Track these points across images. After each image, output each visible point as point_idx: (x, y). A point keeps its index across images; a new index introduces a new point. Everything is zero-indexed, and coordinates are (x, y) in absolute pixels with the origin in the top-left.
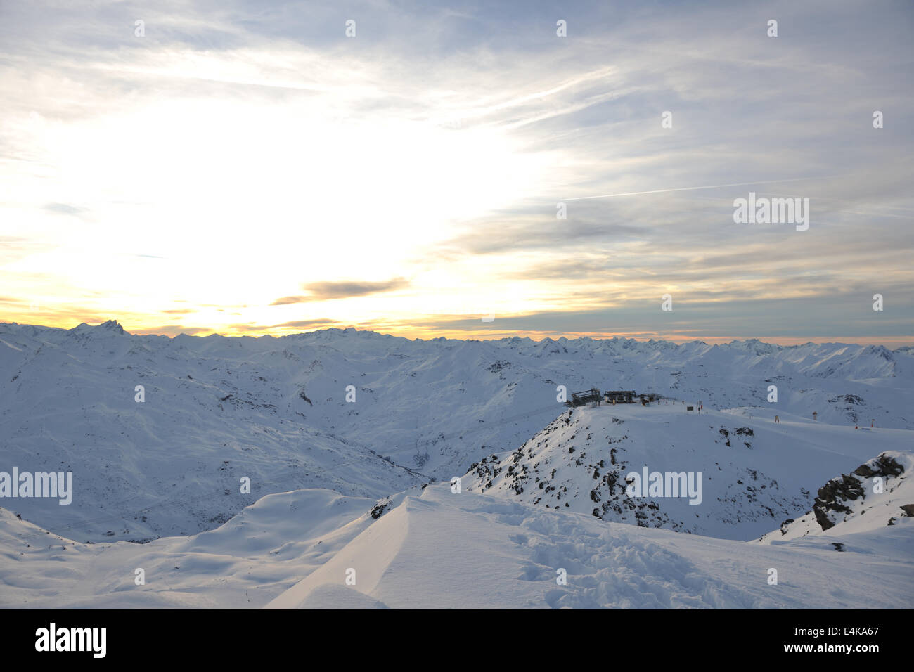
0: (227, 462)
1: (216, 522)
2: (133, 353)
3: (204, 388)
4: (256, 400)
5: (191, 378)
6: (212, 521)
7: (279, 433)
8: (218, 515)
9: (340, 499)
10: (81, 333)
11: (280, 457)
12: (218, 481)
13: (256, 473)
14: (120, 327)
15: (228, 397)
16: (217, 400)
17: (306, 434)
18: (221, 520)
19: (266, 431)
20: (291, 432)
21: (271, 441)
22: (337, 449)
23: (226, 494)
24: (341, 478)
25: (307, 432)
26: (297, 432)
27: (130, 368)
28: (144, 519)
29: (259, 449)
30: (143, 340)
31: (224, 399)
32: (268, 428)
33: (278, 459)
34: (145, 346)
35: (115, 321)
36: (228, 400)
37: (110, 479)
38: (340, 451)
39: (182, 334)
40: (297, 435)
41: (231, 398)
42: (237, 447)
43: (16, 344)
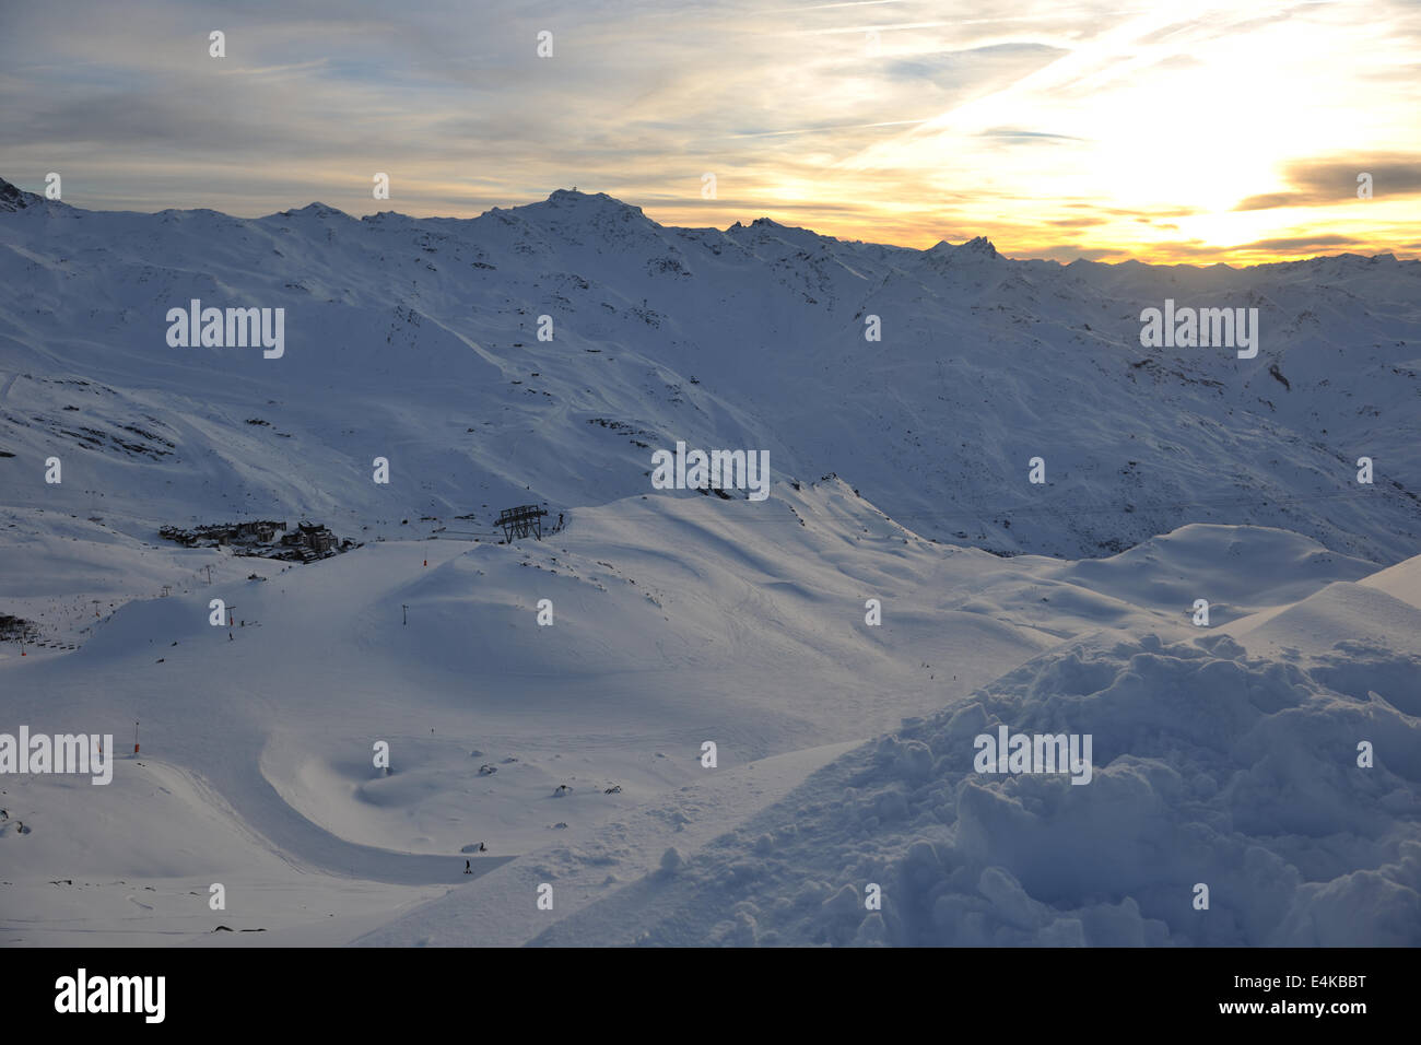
0: (1134, 464)
1: (1107, 548)
2: (1008, 287)
3: (1108, 346)
4: (1190, 371)
5: (1089, 329)
6: (1102, 546)
7: (1224, 429)
8: (1110, 539)
9: (1321, 554)
10: (939, 255)
11: (1221, 469)
12: (1116, 490)
13: (1177, 488)
14: (991, 246)
15: (1145, 363)
16: (1127, 366)
17: (1272, 437)
18: (1115, 547)
19: (1202, 423)
20: (1246, 431)
21: (1207, 440)
22: (1328, 470)
23: (1128, 511)
24: (1328, 520)
25: (1274, 433)
26: (1257, 432)
27: (1003, 309)
28: (1007, 524)
29: (1187, 450)
30: (1023, 267)
31: (1137, 366)
32: (1206, 419)
33: (1218, 471)
34: (1024, 276)
35: (985, 238)
36: (1144, 368)
37: (966, 463)
38: (1332, 474)
39: (1081, 260)
40: (1255, 436)
41: (1150, 364)
42: (1153, 444)
43: (860, 269)
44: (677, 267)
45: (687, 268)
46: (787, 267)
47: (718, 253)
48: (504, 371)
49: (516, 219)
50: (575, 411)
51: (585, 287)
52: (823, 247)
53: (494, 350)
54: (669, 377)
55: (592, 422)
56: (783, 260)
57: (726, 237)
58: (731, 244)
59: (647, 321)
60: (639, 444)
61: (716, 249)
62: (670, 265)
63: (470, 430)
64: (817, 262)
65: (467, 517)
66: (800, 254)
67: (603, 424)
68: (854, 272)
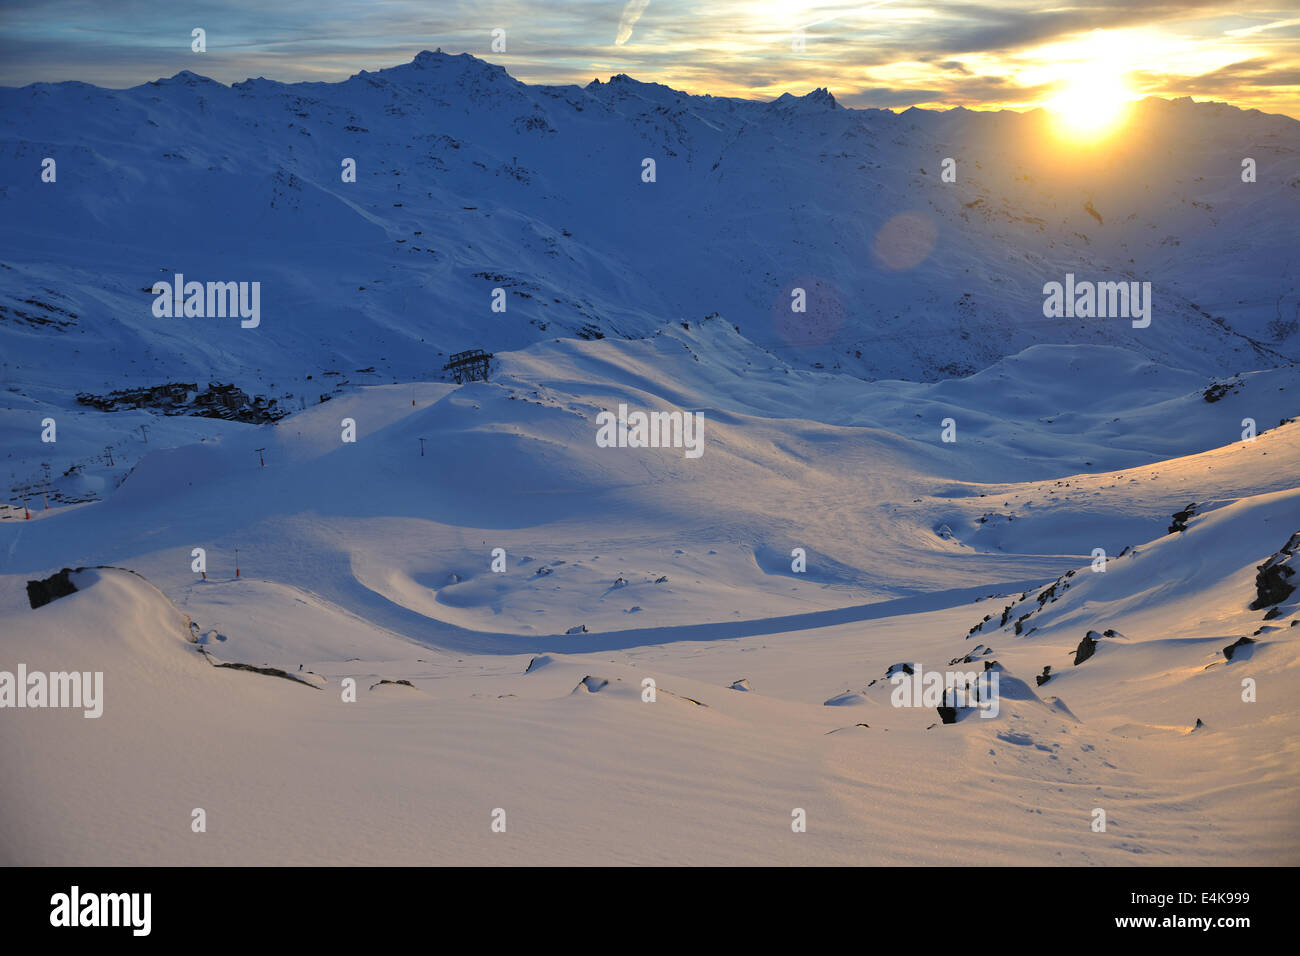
0: (969, 295)
1: (947, 372)
2: (851, 135)
3: (944, 188)
4: (1015, 209)
5: (924, 173)
6: (941, 370)
7: (1046, 262)
8: (950, 364)
9: (1148, 367)
10: (783, 106)
12: (953, 319)
13: (1007, 315)
14: (831, 97)
15: (976, 203)
16: (960, 206)
17: (1088, 268)
18: (953, 370)
19: (1027, 257)
20: (1064, 263)
21: (1034, 272)
23: (964, 338)
25: (1090, 264)
26: (1076, 263)
27: (847, 156)
28: (858, 354)
29: (1015, 281)
30: (863, 117)
31: (970, 206)
32: (1032, 253)
34: (864, 124)
35: (826, 90)
36: (976, 207)
41: (980, 204)
42: (984, 276)
43: (714, 122)
44: (542, 124)
45: (552, 125)
46: (647, 122)
47: (580, 110)
48: (387, 229)
49: (384, 81)
50: (459, 266)
51: (457, 147)
52: (678, 101)
53: (375, 210)
54: (545, 231)
55: (476, 276)
56: (644, 115)
57: (587, 93)
58: (592, 101)
59: (518, 178)
60: (523, 295)
61: (579, 106)
62: (536, 123)
63: (361, 289)
64: (674, 116)
65: (368, 370)
66: (659, 109)
67: (487, 277)
68: (709, 124)
